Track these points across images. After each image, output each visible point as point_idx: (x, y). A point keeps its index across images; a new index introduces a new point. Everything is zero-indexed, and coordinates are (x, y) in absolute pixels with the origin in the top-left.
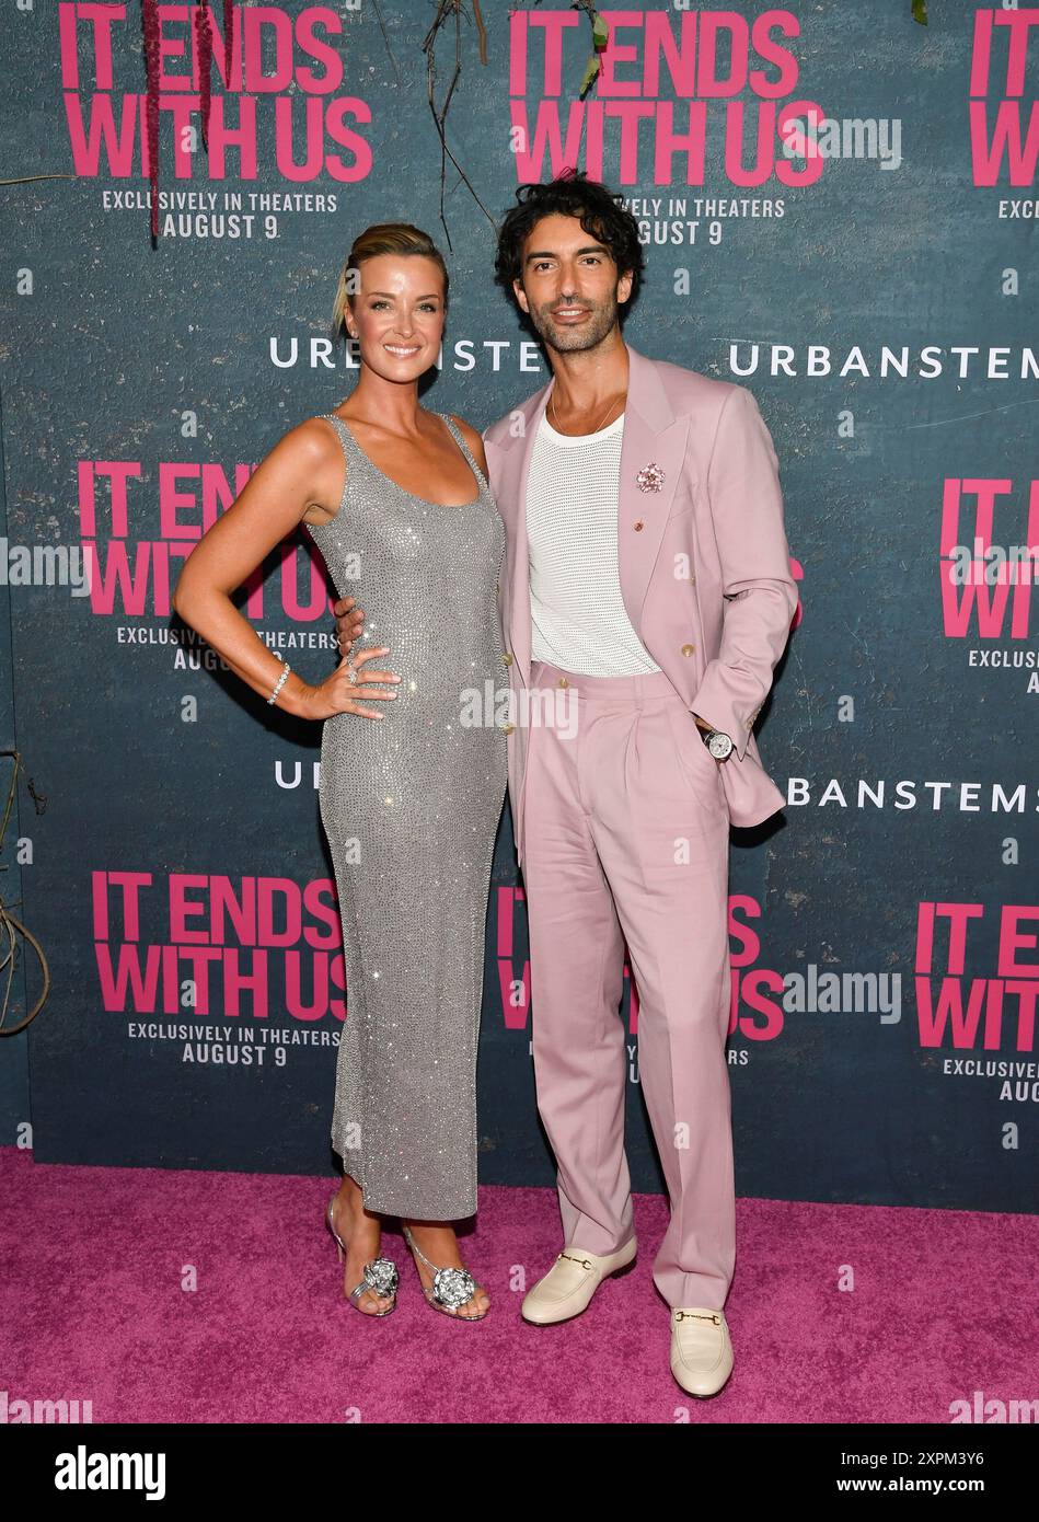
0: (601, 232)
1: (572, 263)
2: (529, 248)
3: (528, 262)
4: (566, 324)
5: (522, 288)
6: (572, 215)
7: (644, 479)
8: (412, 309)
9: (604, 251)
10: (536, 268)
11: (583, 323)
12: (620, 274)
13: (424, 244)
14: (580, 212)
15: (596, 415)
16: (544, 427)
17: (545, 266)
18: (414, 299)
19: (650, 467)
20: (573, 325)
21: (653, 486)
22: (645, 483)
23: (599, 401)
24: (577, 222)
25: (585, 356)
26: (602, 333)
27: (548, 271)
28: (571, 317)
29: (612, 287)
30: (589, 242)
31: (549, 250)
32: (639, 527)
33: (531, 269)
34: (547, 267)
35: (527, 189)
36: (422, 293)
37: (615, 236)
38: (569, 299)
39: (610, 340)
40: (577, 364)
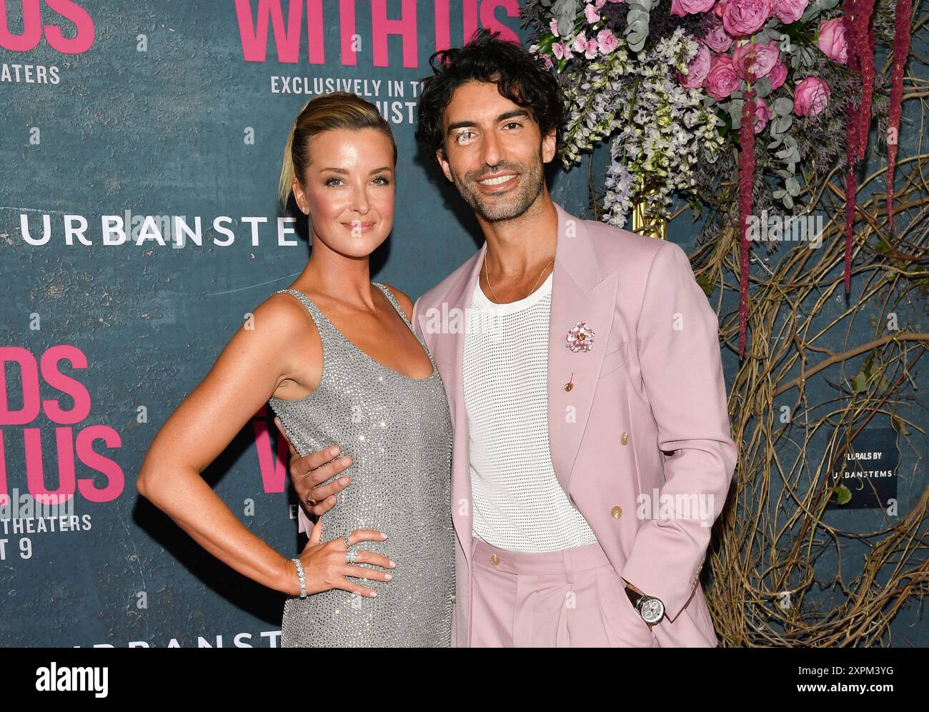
0: (520, 95)
1: (494, 129)
2: (448, 119)
3: (449, 133)
4: (494, 194)
5: (446, 158)
6: (489, 81)
7: (574, 340)
8: (366, 183)
9: (526, 114)
10: (458, 139)
11: (511, 190)
12: (544, 133)
13: (375, 116)
14: (496, 76)
15: (525, 280)
17: (467, 135)
18: (367, 173)
19: (579, 327)
20: (501, 194)
21: (582, 345)
22: (575, 343)
23: (529, 267)
24: (495, 87)
25: (516, 223)
26: (532, 197)
27: (470, 140)
28: (499, 186)
29: (536, 147)
30: (509, 106)
31: (468, 119)
32: (569, 387)
33: (452, 140)
34: (469, 137)
36: (374, 166)
37: (535, 98)
38: (495, 167)
39: (538, 204)
40: (508, 231)
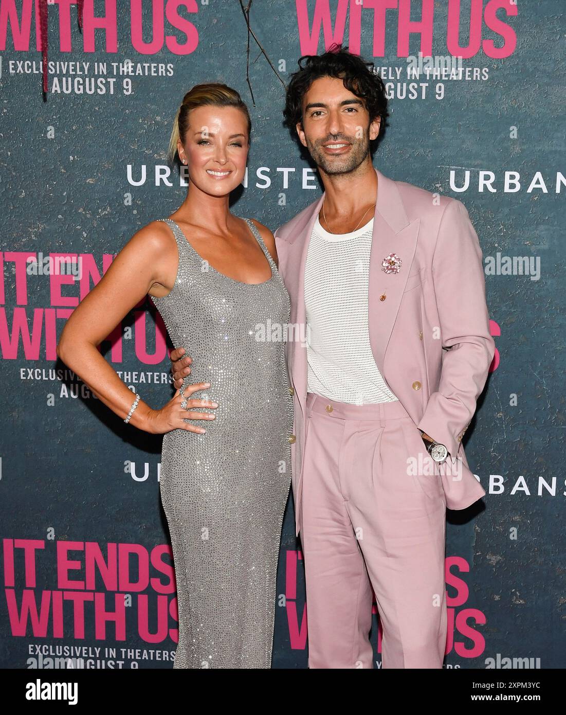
0: (358, 88)
1: (338, 111)
2: (307, 100)
3: (307, 110)
4: (333, 155)
5: (303, 129)
6: (338, 77)
7: (387, 265)
8: (226, 144)
9: (360, 103)
10: (312, 115)
11: (345, 153)
12: (372, 120)
13: (235, 98)
14: (343, 75)
15: (354, 219)
16: (317, 229)
17: (318, 113)
18: (227, 137)
19: (391, 256)
20: (338, 155)
21: (393, 269)
22: (387, 267)
23: (356, 209)
24: (341, 82)
25: (346, 177)
26: (359, 161)
27: (321, 117)
28: (336, 149)
29: (366, 127)
30: (350, 96)
31: (321, 102)
32: (383, 298)
33: (308, 116)
34: (320, 114)
35: (306, 59)
36: (233, 133)
37: (368, 92)
38: (335, 136)
39: (364, 166)
40: (341, 183)
